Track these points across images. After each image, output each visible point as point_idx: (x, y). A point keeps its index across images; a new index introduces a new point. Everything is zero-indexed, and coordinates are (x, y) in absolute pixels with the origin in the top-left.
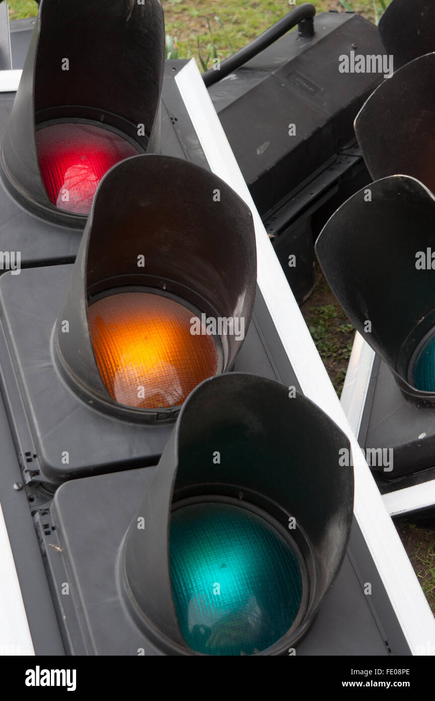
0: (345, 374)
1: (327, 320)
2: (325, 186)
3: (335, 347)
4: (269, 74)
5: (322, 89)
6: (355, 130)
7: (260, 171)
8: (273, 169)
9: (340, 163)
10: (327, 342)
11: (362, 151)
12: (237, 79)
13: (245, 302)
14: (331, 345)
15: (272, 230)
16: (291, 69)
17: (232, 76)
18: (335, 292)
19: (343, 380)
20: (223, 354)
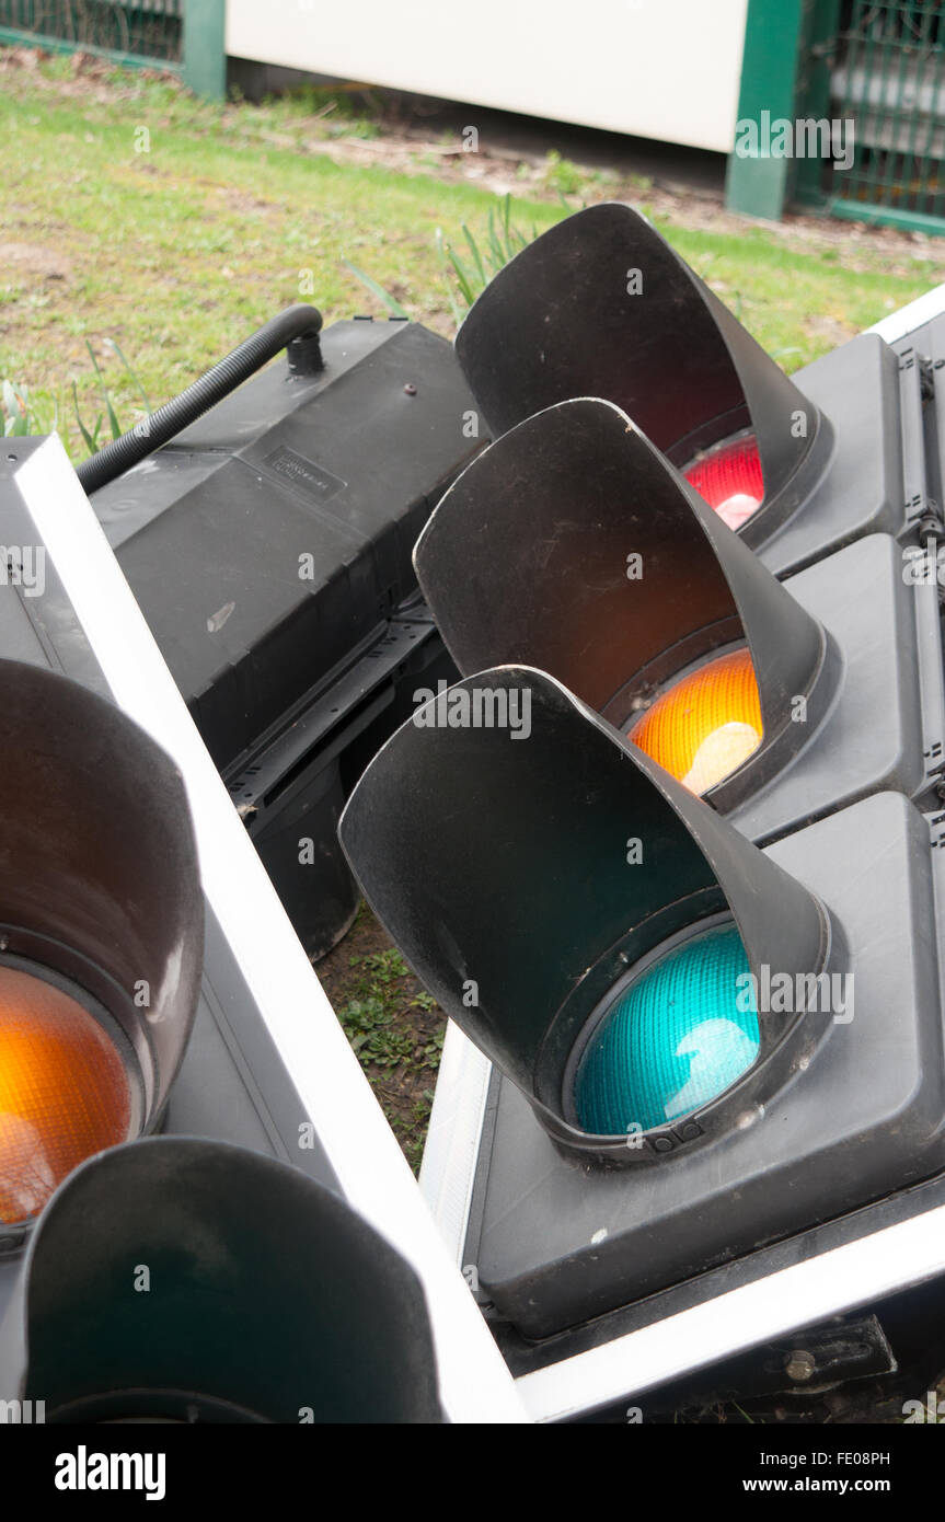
0: (430, 1103)
1: (387, 984)
2: (362, 691)
3: (406, 1043)
4: (226, 457)
5: (346, 484)
6: (416, 570)
7: (217, 667)
8: (245, 661)
9: (394, 639)
10: (389, 1034)
11: (434, 615)
12: (158, 472)
13: (182, 968)
14: (398, 1040)
15: (250, 795)
16: (276, 443)
17: (147, 466)
18: (389, 928)
19: (427, 1118)
20: (143, 1087)
